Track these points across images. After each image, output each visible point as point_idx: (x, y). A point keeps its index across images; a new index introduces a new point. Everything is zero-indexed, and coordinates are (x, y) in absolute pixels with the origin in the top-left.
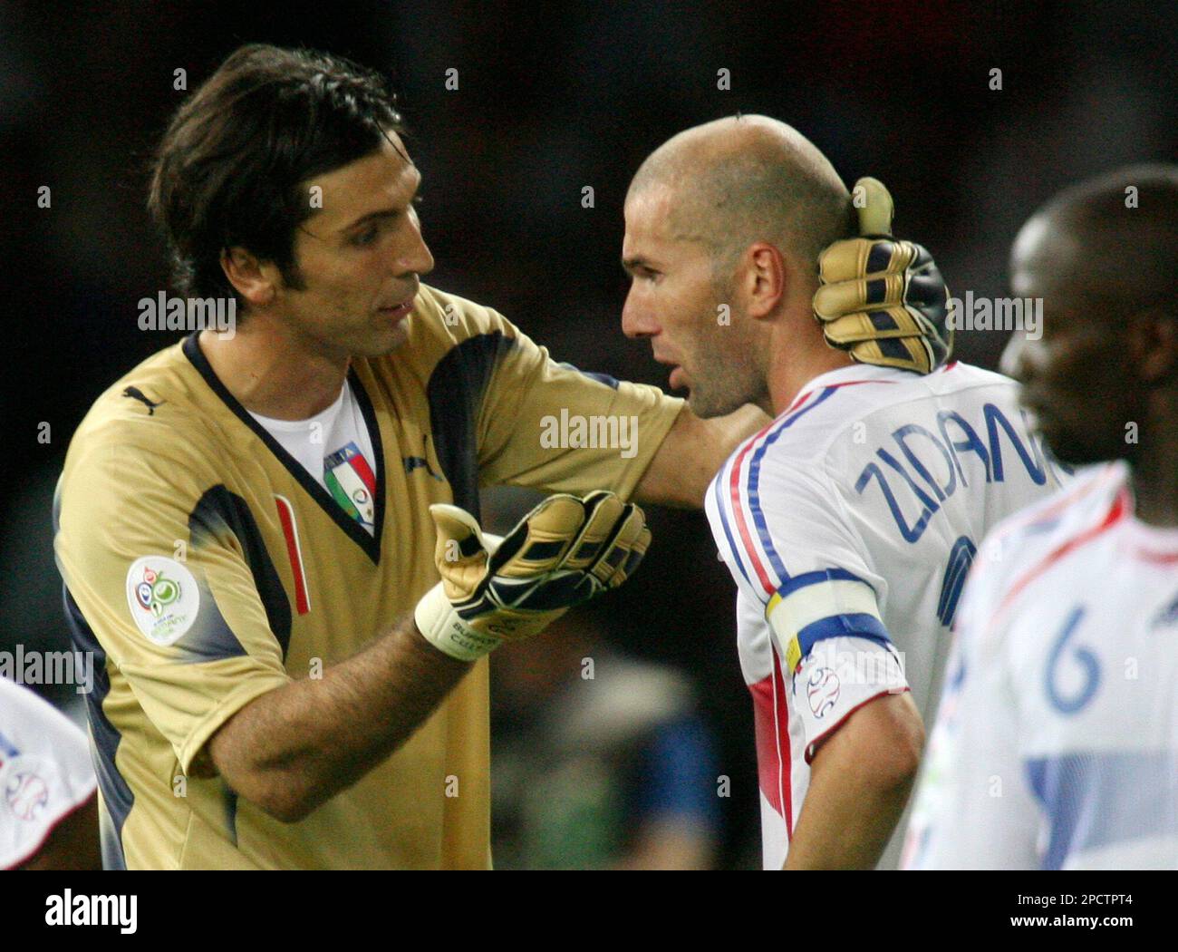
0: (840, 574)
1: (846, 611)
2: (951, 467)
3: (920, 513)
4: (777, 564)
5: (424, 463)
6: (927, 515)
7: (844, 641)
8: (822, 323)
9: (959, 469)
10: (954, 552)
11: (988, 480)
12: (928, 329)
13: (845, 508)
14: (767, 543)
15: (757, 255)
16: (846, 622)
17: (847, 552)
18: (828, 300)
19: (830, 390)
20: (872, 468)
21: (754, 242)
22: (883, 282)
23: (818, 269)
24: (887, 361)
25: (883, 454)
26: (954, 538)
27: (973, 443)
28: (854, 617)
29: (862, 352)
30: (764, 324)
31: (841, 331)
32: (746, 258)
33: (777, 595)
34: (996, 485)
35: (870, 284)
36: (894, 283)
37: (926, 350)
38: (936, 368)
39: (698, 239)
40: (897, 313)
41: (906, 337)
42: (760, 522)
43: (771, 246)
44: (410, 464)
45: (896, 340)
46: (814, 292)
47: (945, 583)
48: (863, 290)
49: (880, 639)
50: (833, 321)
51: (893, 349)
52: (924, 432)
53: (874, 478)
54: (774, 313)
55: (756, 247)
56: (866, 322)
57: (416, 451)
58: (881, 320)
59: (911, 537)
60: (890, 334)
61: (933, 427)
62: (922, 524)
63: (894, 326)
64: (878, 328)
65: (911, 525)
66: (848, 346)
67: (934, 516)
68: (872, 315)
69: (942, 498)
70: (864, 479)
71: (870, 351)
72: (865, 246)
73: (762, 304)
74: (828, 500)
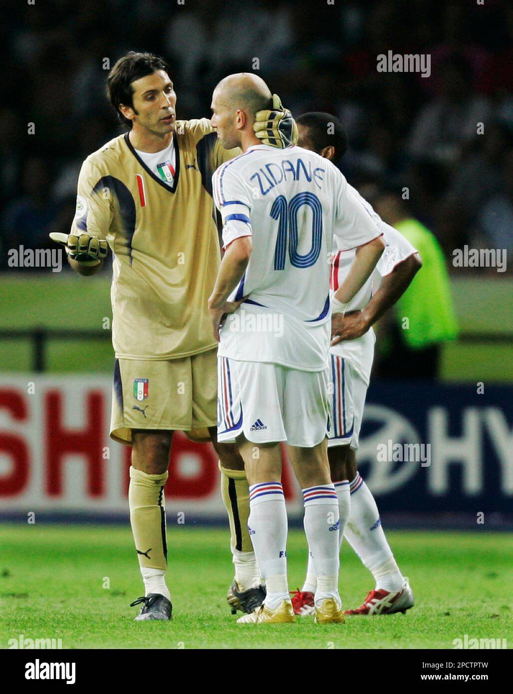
0: (238, 202)
1: (238, 213)
2: (282, 176)
3: (268, 187)
4: (223, 198)
5: (194, 166)
6: (270, 188)
7: (235, 221)
8: (255, 132)
9: (285, 176)
10: (277, 199)
11: (294, 179)
12: (283, 137)
13: (245, 184)
14: (222, 191)
15: (239, 113)
16: (237, 216)
17: (243, 196)
18: (257, 126)
19: (252, 151)
20: (257, 174)
21: (238, 109)
22: (272, 123)
23: (255, 117)
24: (270, 144)
25: (261, 170)
26: (278, 195)
27: (292, 169)
28: (239, 215)
29: (263, 141)
30: (240, 131)
31: (259, 135)
32: (236, 113)
33: (222, 206)
34: (296, 181)
35: (268, 123)
36: (275, 123)
37: (282, 143)
38: (285, 148)
39: (225, 106)
40: (275, 132)
41: (277, 139)
42: (221, 186)
43: (242, 111)
44: (187, 167)
45: (274, 139)
46: (254, 123)
47: (273, 206)
48: (266, 124)
49: (246, 221)
50: (258, 132)
51: (273, 142)
52: (276, 165)
53: (256, 177)
54: (243, 128)
55: (238, 111)
56: (266, 133)
57: (190, 163)
58: (271, 134)
59: (264, 193)
60: (272, 137)
61: (280, 165)
62: (268, 190)
63: (273, 135)
64: (269, 135)
65: (265, 191)
66: (261, 139)
67: (273, 189)
68: (268, 131)
69: (276, 184)
70: (253, 177)
71: (266, 141)
72: (269, 112)
73: (239, 125)
74: (241, 181)
